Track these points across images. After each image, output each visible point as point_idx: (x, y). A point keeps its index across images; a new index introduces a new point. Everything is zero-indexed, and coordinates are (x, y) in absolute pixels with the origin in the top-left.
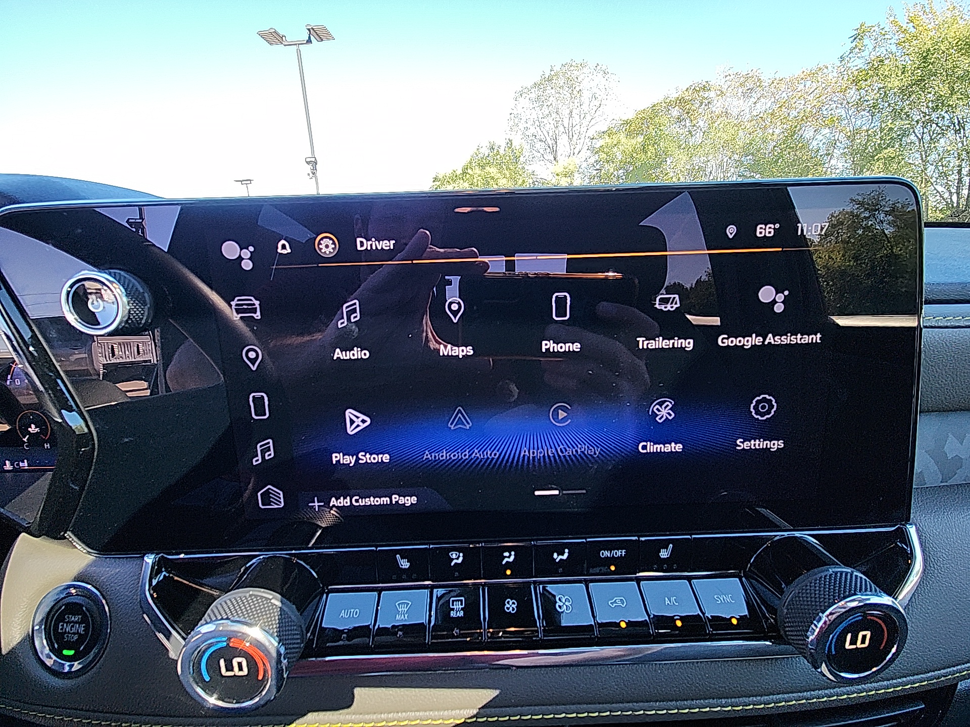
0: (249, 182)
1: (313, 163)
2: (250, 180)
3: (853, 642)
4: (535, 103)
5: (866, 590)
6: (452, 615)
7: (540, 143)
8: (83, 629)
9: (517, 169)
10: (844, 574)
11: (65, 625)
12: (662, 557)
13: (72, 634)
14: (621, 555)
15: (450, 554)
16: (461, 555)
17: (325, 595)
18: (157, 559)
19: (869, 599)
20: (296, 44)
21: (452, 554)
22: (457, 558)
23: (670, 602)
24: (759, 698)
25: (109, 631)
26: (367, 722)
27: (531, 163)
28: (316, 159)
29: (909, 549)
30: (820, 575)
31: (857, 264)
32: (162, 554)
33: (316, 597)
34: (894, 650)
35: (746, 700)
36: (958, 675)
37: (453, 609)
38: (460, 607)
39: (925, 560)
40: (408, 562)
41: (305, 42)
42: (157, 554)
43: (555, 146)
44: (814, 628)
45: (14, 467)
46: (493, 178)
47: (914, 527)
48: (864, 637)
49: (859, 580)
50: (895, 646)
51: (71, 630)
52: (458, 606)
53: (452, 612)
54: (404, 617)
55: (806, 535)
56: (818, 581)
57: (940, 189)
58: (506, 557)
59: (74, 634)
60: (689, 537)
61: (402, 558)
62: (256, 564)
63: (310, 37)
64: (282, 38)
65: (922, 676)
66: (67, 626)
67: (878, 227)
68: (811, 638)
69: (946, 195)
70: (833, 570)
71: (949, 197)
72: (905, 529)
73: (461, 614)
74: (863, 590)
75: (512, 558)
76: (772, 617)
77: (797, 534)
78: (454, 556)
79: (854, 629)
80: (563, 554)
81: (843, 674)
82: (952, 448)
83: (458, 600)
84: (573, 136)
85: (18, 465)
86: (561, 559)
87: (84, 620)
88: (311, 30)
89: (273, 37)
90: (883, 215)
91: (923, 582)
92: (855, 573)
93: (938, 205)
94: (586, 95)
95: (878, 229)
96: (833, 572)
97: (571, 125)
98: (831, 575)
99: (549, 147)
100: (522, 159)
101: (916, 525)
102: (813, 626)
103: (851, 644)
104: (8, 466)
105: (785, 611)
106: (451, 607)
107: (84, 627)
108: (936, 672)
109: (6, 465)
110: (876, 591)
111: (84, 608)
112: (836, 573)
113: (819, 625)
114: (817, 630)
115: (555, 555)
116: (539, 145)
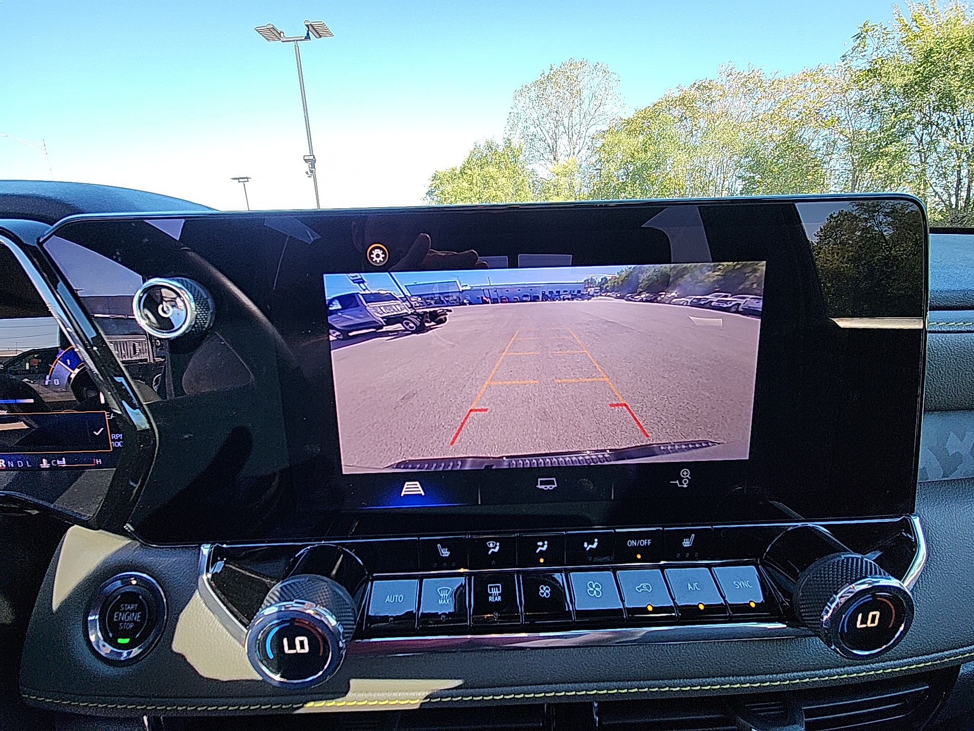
0: (246, 180)
1: (311, 161)
2: (247, 178)
3: (864, 621)
4: (534, 102)
5: (876, 573)
6: (490, 599)
7: (540, 142)
8: (139, 617)
9: (517, 168)
10: (855, 560)
11: (120, 614)
12: (685, 546)
13: (127, 622)
14: (647, 544)
15: (487, 543)
16: (498, 544)
17: (370, 583)
18: (213, 549)
19: (878, 582)
20: (294, 41)
21: (489, 544)
22: (494, 548)
23: (693, 587)
24: (775, 676)
25: (165, 617)
26: (413, 698)
27: (531, 162)
28: (314, 157)
29: (913, 538)
30: (833, 561)
31: (854, 266)
32: (217, 544)
33: (361, 585)
34: (901, 628)
35: (763, 677)
36: (960, 656)
37: (491, 595)
38: (498, 592)
39: (928, 549)
40: (448, 551)
41: (304, 38)
42: (212, 544)
43: (555, 145)
44: (828, 609)
45: (51, 465)
46: (492, 177)
47: (918, 518)
48: (874, 617)
49: (869, 565)
50: (903, 625)
51: (127, 619)
52: (495, 592)
53: (490, 597)
54: (446, 601)
55: (819, 526)
56: (831, 566)
57: (938, 190)
58: (540, 546)
59: (130, 622)
60: (710, 527)
61: (443, 547)
62: (305, 554)
63: (308, 34)
64: (280, 34)
65: (926, 656)
66: (122, 615)
67: (876, 229)
68: (825, 617)
69: (945, 197)
70: (845, 556)
71: (948, 199)
72: (910, 520)
73: (499, 599)
74: (873, 573)
75: (546, 547)
76: (787, 601)
77: (810, 524)
78: (491, 545)
79: (865, 610)
80: (593, 544)
81: (855, 652)
82: (953, 445)
83: (496, 587)
84: (572, 135)
85: (55, 463)
86: (591, 548)
87: (141, 608)
88: (310, 27)
89: (272, 34)
90: (882, 217)
91: (926, 569)
92: (865, 559)
93: (937, 207)
94: (585, 93)
95: (876, 231)
96: (845, 558)
97: (570, 124)
98: (843, 560)
99: (549, 146)
100: (521, 158)
101: (919, 517)
102: (827, 607)
103: (861, 624)
104: (45, 464)
105: (801, 594)
106: (490, 593)
107: (140, 615)
108: (939, 654)
109: (42, 463)
110: (885, 574)
111: (140, 597)
112: (848, 559)
113: (833, 606)
114: (831, 611)
115: (586, 545)
116: (539, 144)
